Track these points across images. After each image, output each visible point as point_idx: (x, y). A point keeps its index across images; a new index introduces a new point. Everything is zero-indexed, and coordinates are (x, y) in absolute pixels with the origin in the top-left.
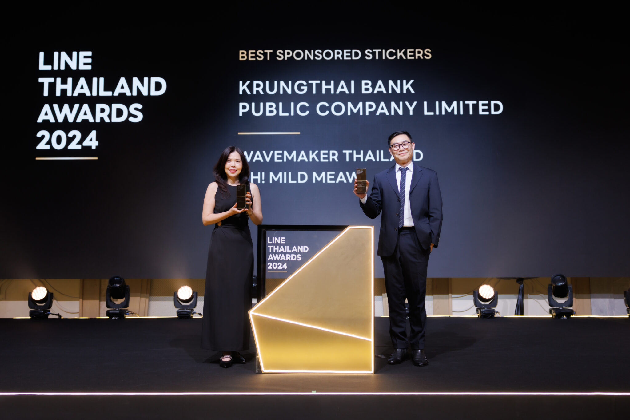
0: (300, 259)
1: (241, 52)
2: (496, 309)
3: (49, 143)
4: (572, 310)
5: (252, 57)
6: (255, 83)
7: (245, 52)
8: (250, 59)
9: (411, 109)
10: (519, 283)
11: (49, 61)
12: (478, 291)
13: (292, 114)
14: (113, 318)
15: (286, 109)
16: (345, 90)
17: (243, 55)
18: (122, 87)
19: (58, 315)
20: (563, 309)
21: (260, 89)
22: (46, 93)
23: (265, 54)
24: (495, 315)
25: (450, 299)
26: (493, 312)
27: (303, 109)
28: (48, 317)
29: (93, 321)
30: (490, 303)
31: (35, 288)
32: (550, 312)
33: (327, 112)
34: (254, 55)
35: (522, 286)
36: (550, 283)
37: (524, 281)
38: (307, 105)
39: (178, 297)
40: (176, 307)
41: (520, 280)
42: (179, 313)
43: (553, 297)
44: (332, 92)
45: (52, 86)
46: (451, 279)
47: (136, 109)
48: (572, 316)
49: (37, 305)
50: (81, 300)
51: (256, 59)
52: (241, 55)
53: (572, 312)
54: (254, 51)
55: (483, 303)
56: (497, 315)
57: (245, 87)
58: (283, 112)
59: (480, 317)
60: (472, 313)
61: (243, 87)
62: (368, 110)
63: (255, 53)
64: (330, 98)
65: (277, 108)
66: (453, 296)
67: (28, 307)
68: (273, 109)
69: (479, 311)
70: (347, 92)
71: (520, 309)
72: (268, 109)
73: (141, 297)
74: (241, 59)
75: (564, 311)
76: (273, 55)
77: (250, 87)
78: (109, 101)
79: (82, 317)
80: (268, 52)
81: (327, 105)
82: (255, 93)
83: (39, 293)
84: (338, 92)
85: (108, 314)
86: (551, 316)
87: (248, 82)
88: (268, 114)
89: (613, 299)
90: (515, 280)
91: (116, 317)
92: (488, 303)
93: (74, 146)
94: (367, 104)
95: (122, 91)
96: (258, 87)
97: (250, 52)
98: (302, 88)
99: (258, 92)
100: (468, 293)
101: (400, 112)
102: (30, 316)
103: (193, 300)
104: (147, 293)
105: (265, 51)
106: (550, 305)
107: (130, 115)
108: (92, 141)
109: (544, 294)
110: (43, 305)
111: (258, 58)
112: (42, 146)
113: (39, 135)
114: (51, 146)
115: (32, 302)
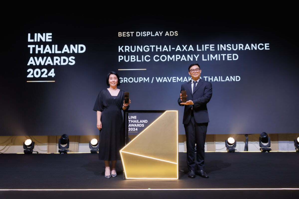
0: (144, 126)
1: (119, 33)
2: (236, 148)
3: (33, 74)
4: (270, 149)
5: (124, 35)
6: (126, 47)
7: (121, 33)
8: (123, 36)
9: (197, 58)
10: (246, 137)
11: (32, 37)
12: (227, 140)
13: (143, 61)
14: (62, 153)
15: (140, 58)
16: (167, 50)
17: (120, 34)
18: (66, 49)
19: (37, 152)
20: (266, 148)
21: (128, 50)
22: (31, 52)
23: (130, 34)
24: (235, 151)
25: (215, 144)
26: (234, 150)
27: (148, 58)
28: (32, 153)
29: (53, 155)
30: (233, 146)
31: (26, 140)
32: (260, 149)
33: (159, 60)
34: (125, 34)
35: (247, 138)
36: (260, 136)
37: (248, 135)
38: (149, 56)
39: (91, 144)
40: (90, 148)
41: (246, 135)
42: (91, 151)
43: (262, 143)
44: (161, 51)
45: (34, 49)
46: (215, 135)
47: (72, 59)
48: (270, 151)
49: (27, 147)
50: (48, 145)
51: (126, 36)
52: (119, 34)
53: (270, 150)
54: (125, 32)
55: (229, 146)
56: (236, 151)
57: (121, 49)
58: (139, 60)
59: (228, 152)
60: (225, 150)
61: (120, 49)
62: (177, 59)
63: (126, 33)
64: (160, 53)
65: (136, 58)
66: (216, 142)
67: (23, 148)
68: (134, 58)
69: (228, 149)
70: (168, 51)
71: (246, 148)
72: (132, 58)
73: (75, 144)
74: (119, 36)
75: (266, 149)
76: (134, 34)
77: (124, 49)
78: (60, 55)
79: (48, 153)
80: (132, 33)
81: (158, 56)
82: (126, 51)
83: (28, 142)
84: (163, 51)
85: (59, 151)
86: (261, 151)
87: (123, 47)
88: (132, 61)
89: (288, 144)
90: (244, 135)
91: (63, 153)
92: (232, 146)
93: (44, 76)
94: (177, 56)
95: (66, 51)
96: (127, 49)
97: (123, 33)
98: (147, 49)
99: (127, 51)
100: (223, 141)
101: (192, 59)
102: (24, 152)
103: (98, 145)
104: (77, 142)
105: (131, 32)
106: (260, 146)
107: (69, 62)
108: (52, 74)
109: (258, 141)
110: (30, 147)
111: (127, 36)
112: (30, 76)
113: (28, 71)
114: (34, 76)
115: (25, 146)
